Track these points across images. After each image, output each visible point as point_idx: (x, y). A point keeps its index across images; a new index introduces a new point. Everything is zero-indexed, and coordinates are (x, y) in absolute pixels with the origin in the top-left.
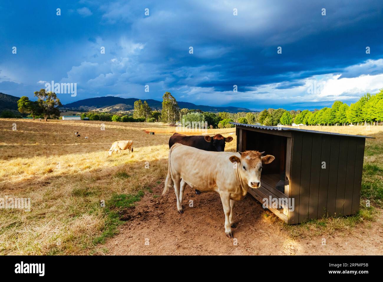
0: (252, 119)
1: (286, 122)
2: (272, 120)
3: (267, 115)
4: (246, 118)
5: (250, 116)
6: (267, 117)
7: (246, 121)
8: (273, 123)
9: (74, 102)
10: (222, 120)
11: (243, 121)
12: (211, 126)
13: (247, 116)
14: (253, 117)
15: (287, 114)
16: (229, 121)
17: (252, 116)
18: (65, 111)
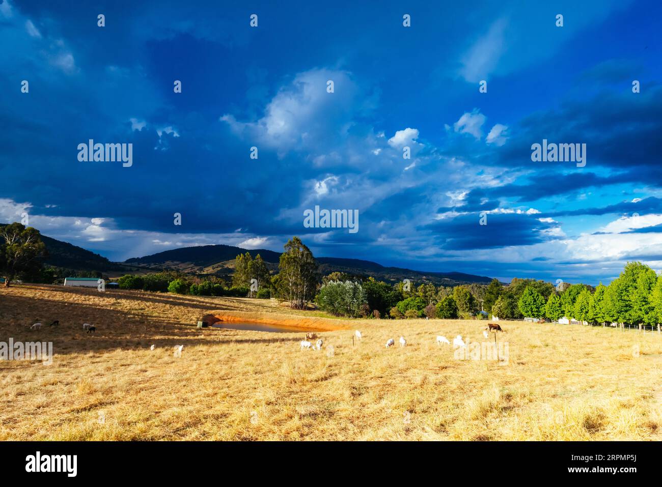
0: (467, 301)
1: (532, 312)
2: (511, 304)
3: (500, 292)
4: (455, 297)
5: (462, 294)
6: (500, 298)
7: (453, 304)
8: (512, 313)
9: (157, 254)
10: (403, 299)
11: (445, 303)
12: (376, 312)
13: (455, 293)
14: (469, 296)
15: (533, 293)
16: (418, 303)
17: (466, 294)
18: (136, 269)
